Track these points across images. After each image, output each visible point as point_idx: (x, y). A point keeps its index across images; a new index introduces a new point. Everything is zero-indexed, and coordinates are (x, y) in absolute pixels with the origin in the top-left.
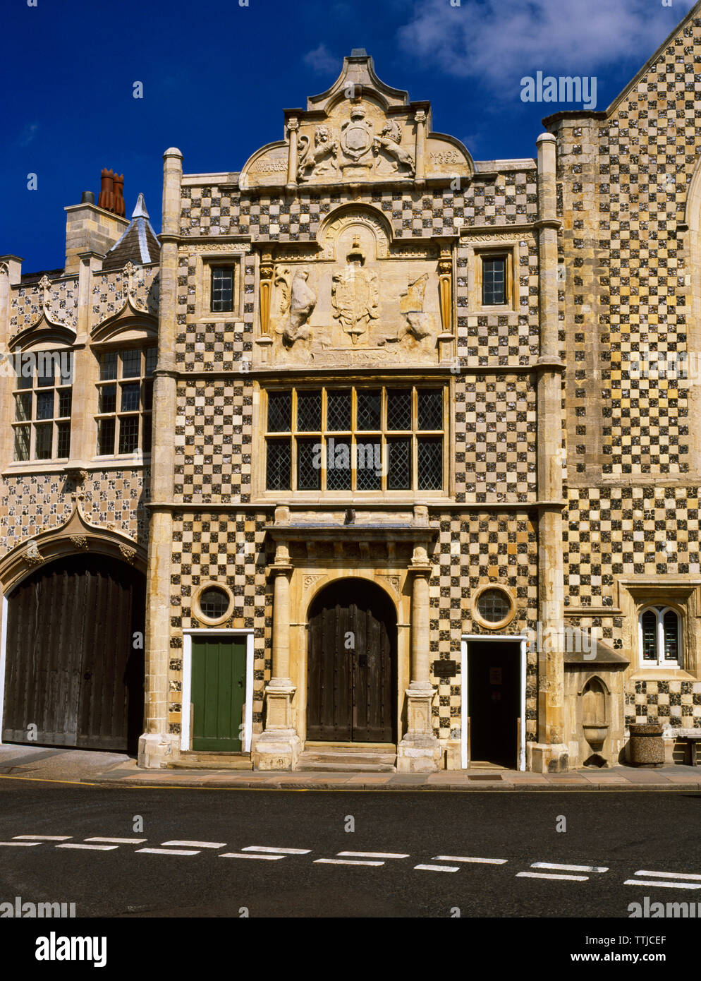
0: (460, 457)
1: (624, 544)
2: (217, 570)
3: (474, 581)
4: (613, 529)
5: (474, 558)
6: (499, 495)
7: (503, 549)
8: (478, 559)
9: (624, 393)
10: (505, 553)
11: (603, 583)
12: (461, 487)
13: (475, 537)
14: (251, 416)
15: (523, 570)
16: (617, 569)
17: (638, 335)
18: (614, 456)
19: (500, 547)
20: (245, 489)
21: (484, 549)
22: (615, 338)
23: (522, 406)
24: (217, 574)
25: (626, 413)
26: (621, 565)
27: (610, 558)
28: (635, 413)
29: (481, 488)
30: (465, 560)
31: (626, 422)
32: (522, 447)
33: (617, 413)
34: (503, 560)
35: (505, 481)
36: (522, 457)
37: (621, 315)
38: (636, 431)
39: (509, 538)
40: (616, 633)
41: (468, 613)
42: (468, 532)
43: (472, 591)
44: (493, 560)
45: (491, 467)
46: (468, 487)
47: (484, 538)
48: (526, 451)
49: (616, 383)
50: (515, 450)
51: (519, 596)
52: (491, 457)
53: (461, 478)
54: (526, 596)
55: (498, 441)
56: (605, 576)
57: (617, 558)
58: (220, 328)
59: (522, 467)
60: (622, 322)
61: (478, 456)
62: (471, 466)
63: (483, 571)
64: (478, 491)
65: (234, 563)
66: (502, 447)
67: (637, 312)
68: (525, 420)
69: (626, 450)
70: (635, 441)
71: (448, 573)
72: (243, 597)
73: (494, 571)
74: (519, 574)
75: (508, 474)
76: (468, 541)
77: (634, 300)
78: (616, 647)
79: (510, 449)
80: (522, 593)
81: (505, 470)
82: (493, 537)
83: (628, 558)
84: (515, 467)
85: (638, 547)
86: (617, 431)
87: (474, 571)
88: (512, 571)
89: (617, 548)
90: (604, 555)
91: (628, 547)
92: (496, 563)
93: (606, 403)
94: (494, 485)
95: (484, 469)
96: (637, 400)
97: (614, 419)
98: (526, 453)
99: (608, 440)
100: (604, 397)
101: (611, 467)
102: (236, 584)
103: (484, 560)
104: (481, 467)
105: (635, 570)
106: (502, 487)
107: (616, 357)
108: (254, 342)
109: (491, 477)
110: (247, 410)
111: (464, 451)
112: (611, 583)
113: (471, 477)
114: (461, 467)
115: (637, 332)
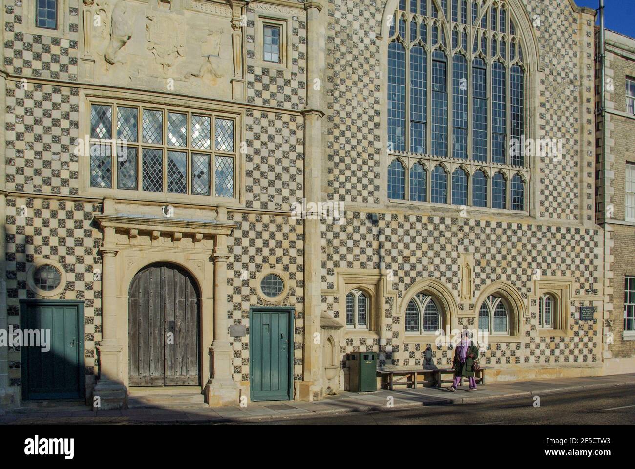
0: (249, 174)
1: (341, 248)
2: (50, 250)
3: (259, 267)
4: (334, 238)
5: (259, 250)
6: (277, 204)
7: (279, 244)
8: (261, 251)
9: (341, 146)
10: (281, 247)
11: (328, 274)
12: (250, 196)
13: (259, 234)
14: (77, 122)
15: (293, 260)
16: (336, 264)
17: (351, 107)
18: (335, 189)
19: (277, 243)
20: (73, 183)
21: (266, 244)
22: (337, 107)
23: (293, 140)
24: (49, 253)
25: (342, 160)
26: (339, 262)
27: (332, 257)
28: (348, 160)
29: (264, 198)
30: (252, 251)
31: (342, 166)
32: (293, 171)
33: (337, 159)
34: (279, 252)
35: (281, 194)
36: (293, 178)
37: (341, 92)
38: (348, 173)
39: (284, 236)
40: (336, 307)
41: (254, 290)
42: (255, 230)
43: (257, 274)
44: (272, 251)
45: (271, 183)
46: (255, 197)
47: (266, 235)
48: (296, 173)
49: (337, 138)
50: (288, 172)
51: (291, 278)
52: (271, 176)
53: (249, 190)
54: (295, 279)
55: (276, 164)
56: (329, 269)
57: (336, 257)
58: (47, 41)
59: (293, 185)
60: (341, 96)
61: (262, 174)
62: (257, 181)
63: (265, 260)
64: (262, 200)
65: (65, 245)
66: (279, 169)
67: (350, 91)
68: (295, 151)
69: (343, 185)
70: (348, 179)
71: (240, 260)
72: (74, 274)
73: (272, 260)
74: (290, 263)
75: (283, 189)
76: (255, 238)
77: (349, 83)
78: (336, 316)
79: (285, 171)
80: (292, 276)
81: (281, 187)
82: (272, 236)
83: (343, 257)
84: (288, 185)
85: (350, 250)
86: (336, 172)
87: (259, 259)
88: (286, 261)
89: (337, 251)
90: (328, 255)
91: (343, 250)
92: (275, 254)
93: (330, 152)
94: (273, 197)
95: (266, 185)
96: (349, 152)
97: (335, 163)
98: (295, 175)
99: (331, 177)
100: (329, 147)
101: (333, 196)
102: (67, 262)
103: (266, 252)
104: (264, 182)
105: (348, 265)
106: (278, 199)
107: (337, 120)
108: (79, 58)
109: (271, 191)
110: (73, 116)
111: (252, 169)
112: (333, 274)
113: (257, 189)
114: (249, 182)
115: (350, 105)
